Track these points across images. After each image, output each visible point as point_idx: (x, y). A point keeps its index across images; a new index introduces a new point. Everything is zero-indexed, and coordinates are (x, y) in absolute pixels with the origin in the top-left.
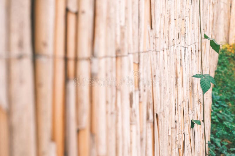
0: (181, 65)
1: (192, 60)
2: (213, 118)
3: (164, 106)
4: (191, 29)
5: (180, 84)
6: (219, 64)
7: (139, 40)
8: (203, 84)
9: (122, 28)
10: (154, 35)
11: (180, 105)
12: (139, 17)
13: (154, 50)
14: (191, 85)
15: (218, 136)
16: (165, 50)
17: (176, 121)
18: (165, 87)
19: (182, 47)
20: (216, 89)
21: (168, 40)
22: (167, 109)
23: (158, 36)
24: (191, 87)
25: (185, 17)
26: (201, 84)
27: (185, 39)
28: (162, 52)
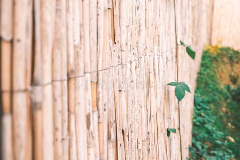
0: (154, 74)
1: (167, 67)
2: (195, 121)
3: (132, 120)
4: (166, 36)
5: (154, 94)
6: (202, 65)
7: (97, 58)
8: (178, 92)
9: (75, 47)
10: (120, 48)
11: (153, 116)
12: (97, 34)
13: (120, 64)
14: (166, 93)
15: (200, 139)
16: (133, 63)
17: (148, 132)
18: (132, 101)
19: (155, 55)
20: (198, 91)
21: (138, 50)
22: (136, 123)
23: (124, 49)
24: (167, 95)
25: (158, 25)
26: (176, 92)
27: (159, 47)
28: (129, 65)
